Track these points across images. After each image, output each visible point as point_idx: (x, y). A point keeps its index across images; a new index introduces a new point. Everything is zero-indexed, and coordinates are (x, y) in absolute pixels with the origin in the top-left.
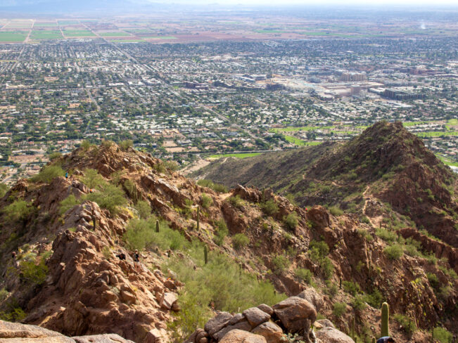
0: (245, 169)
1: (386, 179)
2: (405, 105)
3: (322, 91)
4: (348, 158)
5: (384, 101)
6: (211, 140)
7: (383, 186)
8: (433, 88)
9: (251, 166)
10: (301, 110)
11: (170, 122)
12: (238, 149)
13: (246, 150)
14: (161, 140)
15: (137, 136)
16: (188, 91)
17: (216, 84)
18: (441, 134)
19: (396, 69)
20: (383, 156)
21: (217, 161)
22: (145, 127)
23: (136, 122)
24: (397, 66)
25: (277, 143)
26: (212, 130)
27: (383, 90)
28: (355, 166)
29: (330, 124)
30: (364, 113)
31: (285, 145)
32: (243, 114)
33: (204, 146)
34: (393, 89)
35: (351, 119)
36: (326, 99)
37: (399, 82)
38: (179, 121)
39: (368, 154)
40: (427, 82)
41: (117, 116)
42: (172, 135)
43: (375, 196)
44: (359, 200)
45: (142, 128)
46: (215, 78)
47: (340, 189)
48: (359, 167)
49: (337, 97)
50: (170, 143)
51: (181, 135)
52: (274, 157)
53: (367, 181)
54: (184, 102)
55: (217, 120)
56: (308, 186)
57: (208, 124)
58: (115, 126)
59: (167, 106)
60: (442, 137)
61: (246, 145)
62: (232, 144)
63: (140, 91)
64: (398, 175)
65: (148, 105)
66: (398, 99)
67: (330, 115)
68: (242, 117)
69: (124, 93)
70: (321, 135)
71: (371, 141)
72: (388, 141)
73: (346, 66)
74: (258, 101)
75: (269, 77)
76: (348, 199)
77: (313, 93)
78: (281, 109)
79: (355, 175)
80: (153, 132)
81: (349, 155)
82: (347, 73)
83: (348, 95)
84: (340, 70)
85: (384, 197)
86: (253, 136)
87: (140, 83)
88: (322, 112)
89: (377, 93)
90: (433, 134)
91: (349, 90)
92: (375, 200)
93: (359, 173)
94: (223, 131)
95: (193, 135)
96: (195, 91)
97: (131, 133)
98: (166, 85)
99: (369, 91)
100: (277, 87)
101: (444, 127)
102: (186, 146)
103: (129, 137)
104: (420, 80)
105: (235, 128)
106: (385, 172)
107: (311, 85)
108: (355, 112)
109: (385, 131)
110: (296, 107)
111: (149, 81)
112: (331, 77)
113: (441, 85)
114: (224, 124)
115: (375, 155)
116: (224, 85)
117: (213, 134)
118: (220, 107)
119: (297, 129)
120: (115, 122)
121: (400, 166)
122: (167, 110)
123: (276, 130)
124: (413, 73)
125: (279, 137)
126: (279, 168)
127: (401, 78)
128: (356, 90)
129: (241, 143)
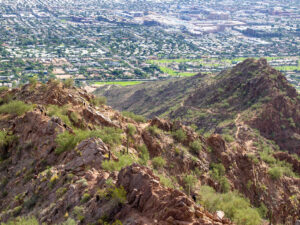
0: (127, 96)
1: (255, 109)
2: (264, 42)
3: (192, 27)
4: (220, 90)
5: (246, 38)
6: (96, 69)
7: (252, 114)
8: (288, 28)
9: (133, 93)
10: (174, 45)
11: (59, 52)
12: (119, 77)
13: (126, 79)
14: (51, 67)
15: (30, 63)
16: (74, 24)
17: (100, 19)
18: (294, 68)
19: (256, 10)
20: (251, 89)
21: (102, 88)
22: (37, 55)
23: (29, 50)
24: (256, 7)
25: (153, 73)
26: (96, 60)
27: (245, 28)
28: (227, 97)
29: (199, 57)
30: (228, 48)
31: (161, 75)
32: (123, 46)
33: (89, 74)
34: (253, 28)
35: (217, 53)
36: (195, 35)
37: (259, 21)
38: (67, 51)
39: (239, 86)
40: (283, 22)
41: (11, 45)
42: (61, 64)
43: (246, 122)
44: (232, 126)
45: (34, 56)
46: (98, 14)
47: (214, 116)
48: (230, 98)
49: (205, 33)
50: (59, 71)
51: (68, 63)
52: (153, 85)
53: (238, 110)
54: (71, 34)
55: (100, 51)
56: (186, 113)
57: (93, 54)
58: (9, 54)
59: (56, 37)
60: (295, 71)
61: (126, 73)
62: (114, 73)
63: (31, 23)
64: (264, 105)
65: (39, 36)
66: (258, 36)
67: (199, 50)
68: (123, 49)
69: (16, 24)
70: (191, 66)
71: (241, 75)
72: (256, 75)
73: (213, 6)
74: (136, 35)
75: (146, 14)
76: (222, 125)
77: (184, 29)
78: (157, 43)
79: (227, 104)
80: (44, 60)
81: (222, 87)
82: (213, 12)
83: (215, 32)
84: (208, 10)
85: (254, 124)
86: (132, 66)
87: (31, 16)
88: (192, 47)
89: (240, 31)
90: (288, 68)
91: (215, 28)
92: (246, 127)
93: (231, 103)
94: (107, 61)
95: (80, 64)
96: (80, 24)
97: (24, 60)
98: (55, 18)
99: (233, 29)
100: (153, 23)
101: (297, 62)
102: (73, 73)
103: (22, 64)
104: (277, 20)
105: (116, 59)
106: (253, 102)
107: (182, 23)
108: (220, 47)
109: (253, 67)
110: (169, 42)
111: (39, 14)
112: (200, 16)
113: (295, 25)
114: (107, 55)
115: (244, 88)
116: (106, 20)
117: (96, 63)
118: (103, 39)
119: (171, 61)
120: (9, 50)
121: (267, 98)
122: (55, 41)
123: (152, 61)
124: (271, 14)
125: (155, 67)
126: (157, 96)
127: (261, 18)
128: (222, 28)
129: (121, 72)
